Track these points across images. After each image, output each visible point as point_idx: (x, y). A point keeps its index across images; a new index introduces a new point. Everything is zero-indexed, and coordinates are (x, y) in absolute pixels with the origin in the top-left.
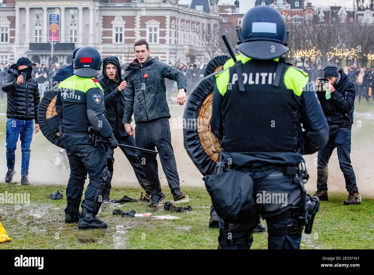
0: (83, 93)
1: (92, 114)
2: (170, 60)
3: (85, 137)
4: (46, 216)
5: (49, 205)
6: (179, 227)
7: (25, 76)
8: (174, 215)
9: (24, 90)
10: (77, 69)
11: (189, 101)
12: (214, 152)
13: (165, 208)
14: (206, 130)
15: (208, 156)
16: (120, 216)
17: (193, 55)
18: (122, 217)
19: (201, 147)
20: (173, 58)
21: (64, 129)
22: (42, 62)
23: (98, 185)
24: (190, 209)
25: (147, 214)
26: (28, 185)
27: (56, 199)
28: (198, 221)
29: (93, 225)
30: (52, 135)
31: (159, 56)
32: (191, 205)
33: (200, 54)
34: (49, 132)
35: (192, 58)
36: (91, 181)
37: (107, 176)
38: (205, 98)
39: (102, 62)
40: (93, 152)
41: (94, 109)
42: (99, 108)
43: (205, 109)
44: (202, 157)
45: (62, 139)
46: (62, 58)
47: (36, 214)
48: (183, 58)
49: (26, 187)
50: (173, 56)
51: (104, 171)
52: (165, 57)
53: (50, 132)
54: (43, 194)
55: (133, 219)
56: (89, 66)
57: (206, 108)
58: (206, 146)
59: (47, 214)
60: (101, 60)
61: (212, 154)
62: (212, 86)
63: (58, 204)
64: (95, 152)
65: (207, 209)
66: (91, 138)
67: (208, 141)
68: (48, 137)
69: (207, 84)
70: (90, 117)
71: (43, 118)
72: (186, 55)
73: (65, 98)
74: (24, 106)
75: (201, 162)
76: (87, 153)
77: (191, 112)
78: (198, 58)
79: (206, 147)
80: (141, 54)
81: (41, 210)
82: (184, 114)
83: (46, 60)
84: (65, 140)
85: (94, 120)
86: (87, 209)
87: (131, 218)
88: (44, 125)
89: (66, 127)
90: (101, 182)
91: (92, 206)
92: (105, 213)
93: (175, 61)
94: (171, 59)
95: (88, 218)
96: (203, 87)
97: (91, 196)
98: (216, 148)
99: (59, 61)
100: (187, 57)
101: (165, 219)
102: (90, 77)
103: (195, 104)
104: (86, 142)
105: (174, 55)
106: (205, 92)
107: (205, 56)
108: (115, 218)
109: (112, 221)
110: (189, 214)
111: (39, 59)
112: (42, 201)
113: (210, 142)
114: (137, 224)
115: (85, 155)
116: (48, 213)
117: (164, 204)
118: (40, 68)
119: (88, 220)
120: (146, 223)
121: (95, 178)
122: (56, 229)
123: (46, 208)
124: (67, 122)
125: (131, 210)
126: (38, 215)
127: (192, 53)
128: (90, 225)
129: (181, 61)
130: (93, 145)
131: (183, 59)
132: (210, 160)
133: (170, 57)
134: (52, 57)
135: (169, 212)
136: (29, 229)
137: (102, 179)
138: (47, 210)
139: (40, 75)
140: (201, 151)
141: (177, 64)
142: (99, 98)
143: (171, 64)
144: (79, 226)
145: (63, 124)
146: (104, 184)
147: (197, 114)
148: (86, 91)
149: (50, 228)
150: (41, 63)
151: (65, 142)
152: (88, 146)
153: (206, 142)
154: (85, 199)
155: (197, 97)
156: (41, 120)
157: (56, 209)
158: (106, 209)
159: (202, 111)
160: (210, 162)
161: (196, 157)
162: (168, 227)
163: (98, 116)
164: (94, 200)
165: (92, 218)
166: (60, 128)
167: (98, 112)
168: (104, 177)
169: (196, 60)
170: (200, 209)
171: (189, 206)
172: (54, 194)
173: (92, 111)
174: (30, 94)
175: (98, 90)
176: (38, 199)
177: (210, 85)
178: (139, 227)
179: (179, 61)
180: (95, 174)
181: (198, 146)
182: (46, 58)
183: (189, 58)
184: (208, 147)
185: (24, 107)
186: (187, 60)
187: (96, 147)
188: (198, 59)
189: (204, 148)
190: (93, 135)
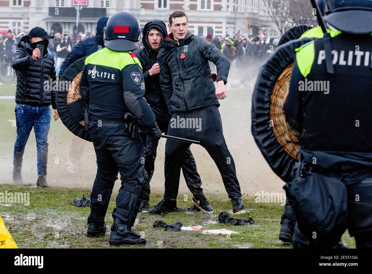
0: (119, 70)
1: (130, 97)
2: (227, 32)
3: (120, 126)
4: (69, 227)
5: (73, 213)
6: (238, 245)
7: (42, 49)
8: (231, 229)
9: (39, 69)
10: (109, 40)
11: (261, 75)
12: (288, 142)
13: (220, 220)
14: (279, 112)
15: (281, 147)
16: (162, 230)
17: (257, 25)
18: (165, 230)
19: (272, 135)
20: (230, 29)
21: (92, 117)
22: (65, 32)
23: (132, 188)
24: (251, 222)
25: (197, 228)
26: (45, 187)
27: (81, 206)
28: (261, 237)
29: (128, 240)
30: (74, 125)
31: (214, 26)
32: (253, 217)
33: (265, 24)
34: (70, 121)
35: (256, 30)
36: (123, 184)
37: (144, 176)
38: (282, 72)
39: (140, 32)
40: (129, 146)
41: (133, 91)
42: (138, 90)
43: (280, 86)
44: (273, 147)
45: (89, 129)
46: (89, 27)
47: (56, 225)
48: (243, 29)
49: (43, 190)
50: (231, 27)
51: (139, 171)
52: (221, 28)
53: (72, 121)
54: (64, 200)
55: (179, 233)
56: (124, 37)
57: (281, 84)
58: (278, 133)
59: (69, 225)
60: (139, 30)
61: (285, 144)
62: (291, 57)
63: (83, 212)
64: (131, 145)
65: (273, 221)
66: (128, 128)
67: (282, 127)
68: (70, 127)
69: (285, 55)
70: (128, 100)
71: (63, 102)
72: (248, 26)
73: (93, 78)
74: (37, 88)
75: (272, 153)
76: (121, 146)
77: (262, 89)
78: (262, 29)
79: (278, 135)
80: (182, 27)
81: (62, 220)
82: (254, 91)
83: (69, 29)
84: (94, 130)
85: (133, 105)
86: (120, 219)
87: (177, 232)
88: (65, 112)
89: (94, 114)
90: (136, 184)
91: (127, 215)
92: (144, 225)
93: (234, 33)
94: (228, 30)
95: (122, 231)
96: (280, 57)
97: (125, 203)
98: (290, 137)
99: (86, 31)
100: (249, 28)
101: (220, 235)
102: (127, 52)
103: (268, 79)
104: (121, 132)
105: (233, 26)
106: (281, 65)
107: (272, 27)
108: (156, 231)
109: (152, 235)
110: (250, 228)
111: (60, 27)
112: (63, 208)
113: (284, 128)
114: (184, 240)
115: (119, 149)
116: (71, 224)
117: (218, 215)
118: (63, 39)
119: (122, 233)
120: (196, 239)
121: (129, 179)
122: (81, 244)
123: (69, 218)
124: (96, 107)
125: (177, 222)
126: (58, 226)
127: (255, 23)
128: (124, 239)
129: (241, 33)
130: (129, 136)
131: (244, 31)
132: (284, 151)
133: (227, 28)
134: (77, 25)
135: (225, 225)
136: (47, 244)
137: (137, 180)
138: (70, 220)
139: (63, 48)
140: (273, 140)
141: (236, 37)
142: (138, 77)
143: (229, 37)
144: (110, 242)
145: (90, 110)
146: (140, 187)
147: (270, 93)
148: (123, 68)
149: (73, 243)
150: (63, 33)
151: (93, 132)
152: (123, 137)
153: (279, 129)
154: (117, 207)
155: (271, 71)
156: (60, 106)
157: (81, 219)
158: (144, 220)
159: (277, 89)
160: (284, 155)
161: (266, 148)
162: (224, 244)
163: (138, 99)
164: (128, 207)
165: (126, 231)
166: (86, 115)
167: (138, 94)
168: (139, 178)
169: (260, 32)
170: (264, 221)
171: (250, 218)
172: (78, 199)
173: (131, 94)
174: (45, 73)
175: (138, 68)
176: (58, 206)
177: (288, 56)
178: (187, 243)
179: (239, 33)
180: (130, 174)
181: (270, 133)
182: (69, 27)
183: (251, 30)
184: (281, 135)
185: (38, 90)
186: (249, 32)
187: (133, 139)
188: (263, 31)
189: (276, 136)
190: (131, 124)
